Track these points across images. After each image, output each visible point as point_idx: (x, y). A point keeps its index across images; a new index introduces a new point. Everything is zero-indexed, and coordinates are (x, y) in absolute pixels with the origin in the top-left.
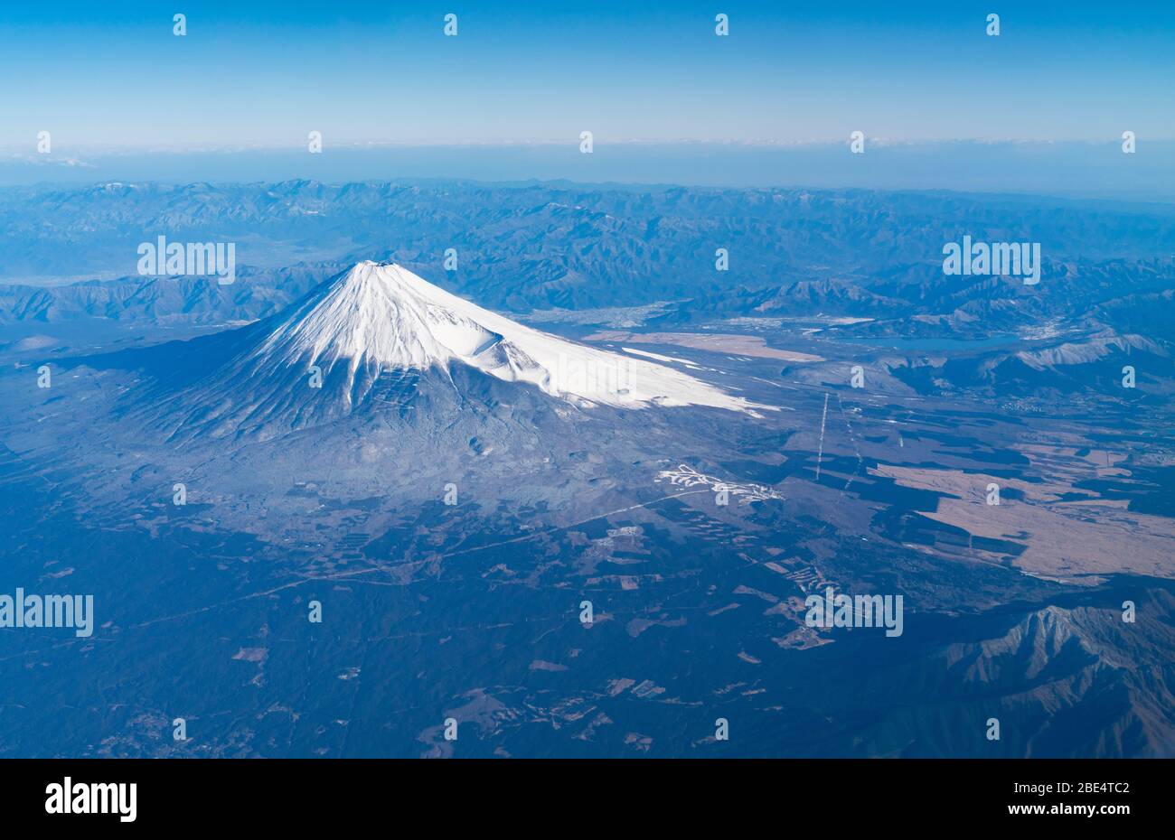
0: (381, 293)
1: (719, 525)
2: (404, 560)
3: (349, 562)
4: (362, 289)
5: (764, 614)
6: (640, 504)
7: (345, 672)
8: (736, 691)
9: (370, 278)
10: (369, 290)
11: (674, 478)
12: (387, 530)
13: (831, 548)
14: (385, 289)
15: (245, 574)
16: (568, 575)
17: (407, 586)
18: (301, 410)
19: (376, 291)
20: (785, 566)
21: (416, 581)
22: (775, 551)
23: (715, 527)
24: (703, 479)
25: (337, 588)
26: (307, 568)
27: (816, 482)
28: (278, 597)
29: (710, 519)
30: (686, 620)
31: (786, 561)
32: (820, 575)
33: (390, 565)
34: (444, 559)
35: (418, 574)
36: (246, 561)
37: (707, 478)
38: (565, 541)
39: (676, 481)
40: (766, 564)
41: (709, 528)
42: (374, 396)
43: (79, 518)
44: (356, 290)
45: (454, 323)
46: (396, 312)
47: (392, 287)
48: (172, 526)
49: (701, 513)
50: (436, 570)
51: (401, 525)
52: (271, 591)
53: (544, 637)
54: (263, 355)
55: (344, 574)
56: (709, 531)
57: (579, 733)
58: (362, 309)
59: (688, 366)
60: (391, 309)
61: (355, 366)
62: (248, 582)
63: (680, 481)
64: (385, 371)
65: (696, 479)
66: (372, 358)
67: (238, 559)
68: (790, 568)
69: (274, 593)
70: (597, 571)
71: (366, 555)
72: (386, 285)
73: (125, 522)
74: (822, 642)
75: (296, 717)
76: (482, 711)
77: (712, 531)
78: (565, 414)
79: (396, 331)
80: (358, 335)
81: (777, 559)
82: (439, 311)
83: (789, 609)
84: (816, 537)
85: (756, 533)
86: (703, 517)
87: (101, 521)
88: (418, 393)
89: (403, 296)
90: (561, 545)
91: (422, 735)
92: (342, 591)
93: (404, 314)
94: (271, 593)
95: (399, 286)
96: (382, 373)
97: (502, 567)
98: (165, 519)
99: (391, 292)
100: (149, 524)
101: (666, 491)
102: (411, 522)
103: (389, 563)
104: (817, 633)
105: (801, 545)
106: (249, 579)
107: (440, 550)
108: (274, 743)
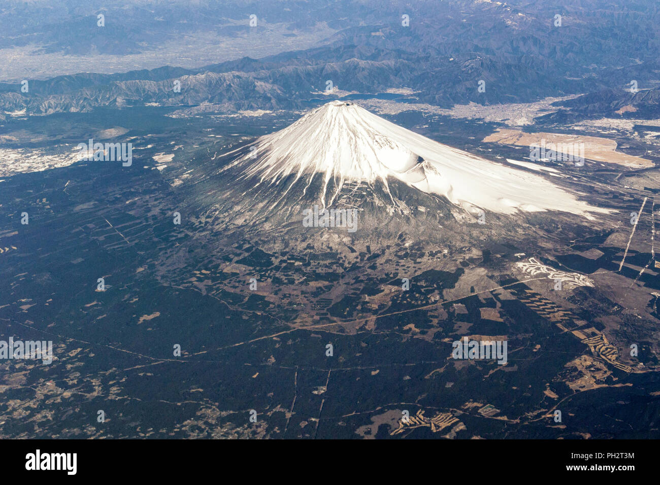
0: (345, 126)
1: (548, 303)
2: (353, 318)
3: (320, 318)
4: (333, 123)
5: (565, 366)
6: (501, 286)
7: (317, 389)
8: (539, 415)
9: (338, 115)
10: (337, 124)
11: (525, 268)
12: (343, 297)
13: (616, 322)
14: (347, 123)
15: (259, 322)
16: (450, 334)
17: (354, 336)
18: (292, 208)
19: (341, 124)
20: (585, 334)
21: (359, 333)
22: (581, 323)
23: (546, 304)
24: (544, 269)
25: (313, 335)
26: (295, 321)
27: (619, 273)
28: (279, 339)
29: (543, 299)
30: (517, 367)
31: (586, 330)
32: (606, 341)
33: (345, 321)
34: (377, 319)
35: (361, 328)
36: (259, 314)
37: (547, 268)
38: (451, 310)
39: (526, 270)
40: (573, 332)
41: (542, 305)
42: (338, 200)
43: (159, 278)
44: (329, 124)
45: (392, 148)
46: (354, 140)
47: (352, 122)
48: (214, 287)
49: (537, 294)
50: (371, 326)
51: (352, 294)
52: (274, 335)
53: (432, 374)
54: (268, 167)
55: (317, 326)
56: (541, 307)
57: (446, 434)
58: (332, 138)
59: (551, 174)
60: (351, 138)
61: (327, 179)
62: (261, 328)
63: (528, 271)
64: (346, 182)
65: (538, 269)
66: (338, 173)
67: (254, 313)
68: (588, 336)
69: (276, 336)
70: (469, 331)
71: (331, 314)
72: (348, 120)
73: (187, 283)
74: (596, 387)
75: (288, 415)
76: (393, 417)
77: (544, 307)
78: (461, 217)
79: (354, 153)
80: (329, 156)
81: (581, 328)
82: (382, 139)
83: (581, 364)
84: (609, 314)
85: (571, 310)
86: (539, 297)
87: (172, 281)
88: (366, 200)
89: (359, 129)
90: (448, 312)
91: (358, 430)
92: (315, 337)
93: (359, 142)
94: (274, 336)
95: (357, 121)
96: (344, 184)
97: (412, 326)
98: (210, 283)
99: (351, 126)
100: (201, 285)
101: (519, 278)
102: (359, 292)
103: (344, 319)
104: (595, 380)
105: (598, 319)
106: (261, 326)
107: (375, 312)
108: (278, 430)
